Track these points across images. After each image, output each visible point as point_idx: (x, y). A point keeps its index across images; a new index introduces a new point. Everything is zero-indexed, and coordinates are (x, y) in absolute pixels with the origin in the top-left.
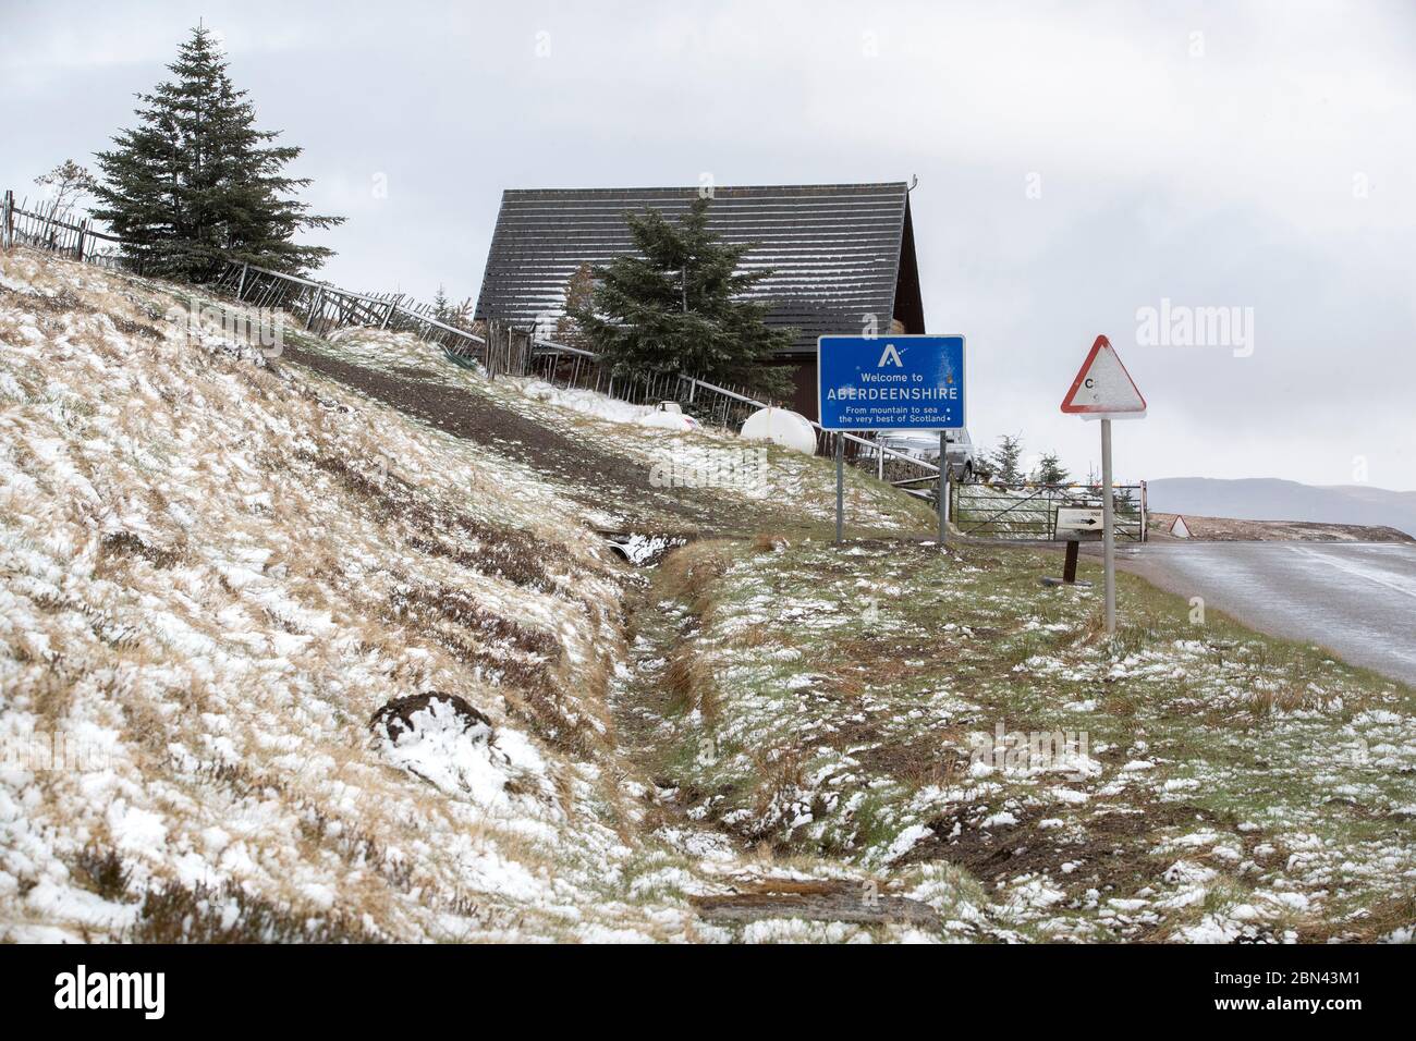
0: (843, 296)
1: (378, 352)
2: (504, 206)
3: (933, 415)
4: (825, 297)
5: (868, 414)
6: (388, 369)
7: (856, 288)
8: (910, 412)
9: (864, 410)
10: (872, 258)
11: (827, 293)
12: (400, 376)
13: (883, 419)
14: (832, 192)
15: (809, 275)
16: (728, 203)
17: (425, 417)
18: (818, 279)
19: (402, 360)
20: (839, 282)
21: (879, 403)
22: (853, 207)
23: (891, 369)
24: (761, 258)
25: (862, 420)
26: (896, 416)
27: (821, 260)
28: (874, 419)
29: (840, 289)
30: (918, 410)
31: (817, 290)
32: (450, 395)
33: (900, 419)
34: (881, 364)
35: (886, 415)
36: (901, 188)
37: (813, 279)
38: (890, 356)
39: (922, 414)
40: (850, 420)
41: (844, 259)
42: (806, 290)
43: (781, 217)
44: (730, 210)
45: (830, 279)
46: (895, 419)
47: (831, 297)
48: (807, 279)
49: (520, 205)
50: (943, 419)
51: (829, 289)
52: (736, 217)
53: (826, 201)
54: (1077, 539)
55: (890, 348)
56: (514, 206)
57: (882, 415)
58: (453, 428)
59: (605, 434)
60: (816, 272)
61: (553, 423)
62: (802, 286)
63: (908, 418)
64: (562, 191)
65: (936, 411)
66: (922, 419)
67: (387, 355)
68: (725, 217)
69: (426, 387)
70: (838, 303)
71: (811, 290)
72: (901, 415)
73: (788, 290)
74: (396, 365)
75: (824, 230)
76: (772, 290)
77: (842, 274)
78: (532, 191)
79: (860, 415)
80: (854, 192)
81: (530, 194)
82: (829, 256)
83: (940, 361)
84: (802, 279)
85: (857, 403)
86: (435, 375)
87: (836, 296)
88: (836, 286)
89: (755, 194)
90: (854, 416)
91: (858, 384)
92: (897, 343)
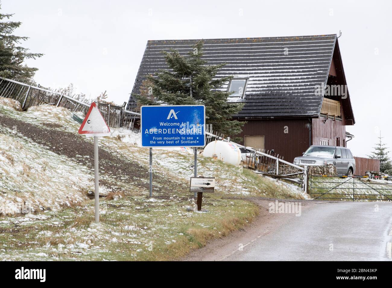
0: (301, 89)
1: (39, 116)
2: (147, 48)
3: (191, 140)
4: (292, 90)
5: (163, 140)
6: (41, 124)
7: (307, 85)
8: (181, 139)
9: (161, 138)
10: (316, 71)
11: (293, 88)
12: (45, 127)
13: (169, 142)
14: (300, 40)
15: (285, 79)
16: (251, 45)
17: (48, 145)
18: (290, 81)
19: (49, 120)
20: (299, 82)
21: (167, 135)
22: (309, 47)
23: (172, 120)
24: (264, 71)
25: (160, 142)
26: (175, 141)
27: (293, 72)
28: (165, 142)
29: (300, 86)
30: (184, 138)
31: (289, 86)
32: (65, 136)
33: (176, 142)
34: (168, 118)
35: (171, 140)
36: (333, 36)
37: (287, 81)
38: (172, 114)
39: (186, 140)
40: (155, 142)
41: (303, 72)
42: (284, 86)
43: (275, 52)
44: (252, 49)
45: (295, 81)
46: (174, 142)
47: (295, 89)
48: (284, 81)
49: (155, 48)
50: (195, 142)
51: (294, 86)
52: (254, 52)
53: (297, 44)
54: (201, 191)
55: (172, 111)
56: (153, 48)
57: (168, 140)
58: (59, 151)
59: (133, 152)
60: (289, 78)
61: (109, 148)
62: (282, 85)
63: (180, 142)
64: (175, 41)
65: (192, 138)
66: (186, 142)
67: (43, 117)
68: (249, 52)
69: (55, 132)
70: (298, 93)
71: (286, 86)
72: (177, 140)
73: (275, 87)
74: (45, 122)
75: (295, 58)
76: (268, 87)
77: (301, 79)
78: (161, 41)
79: (159, 141)
80: (311, 39)
81: (160, 42)
82: (296, 70)
83: (194, 117)
84: (282, 81)
85: (158, 135)
86: (62, 126)
87: (297, 89)
88: (298, 84)
89: (264, 41)
90: (156, 141)
91: (158, 127)
92: (176, 109)
